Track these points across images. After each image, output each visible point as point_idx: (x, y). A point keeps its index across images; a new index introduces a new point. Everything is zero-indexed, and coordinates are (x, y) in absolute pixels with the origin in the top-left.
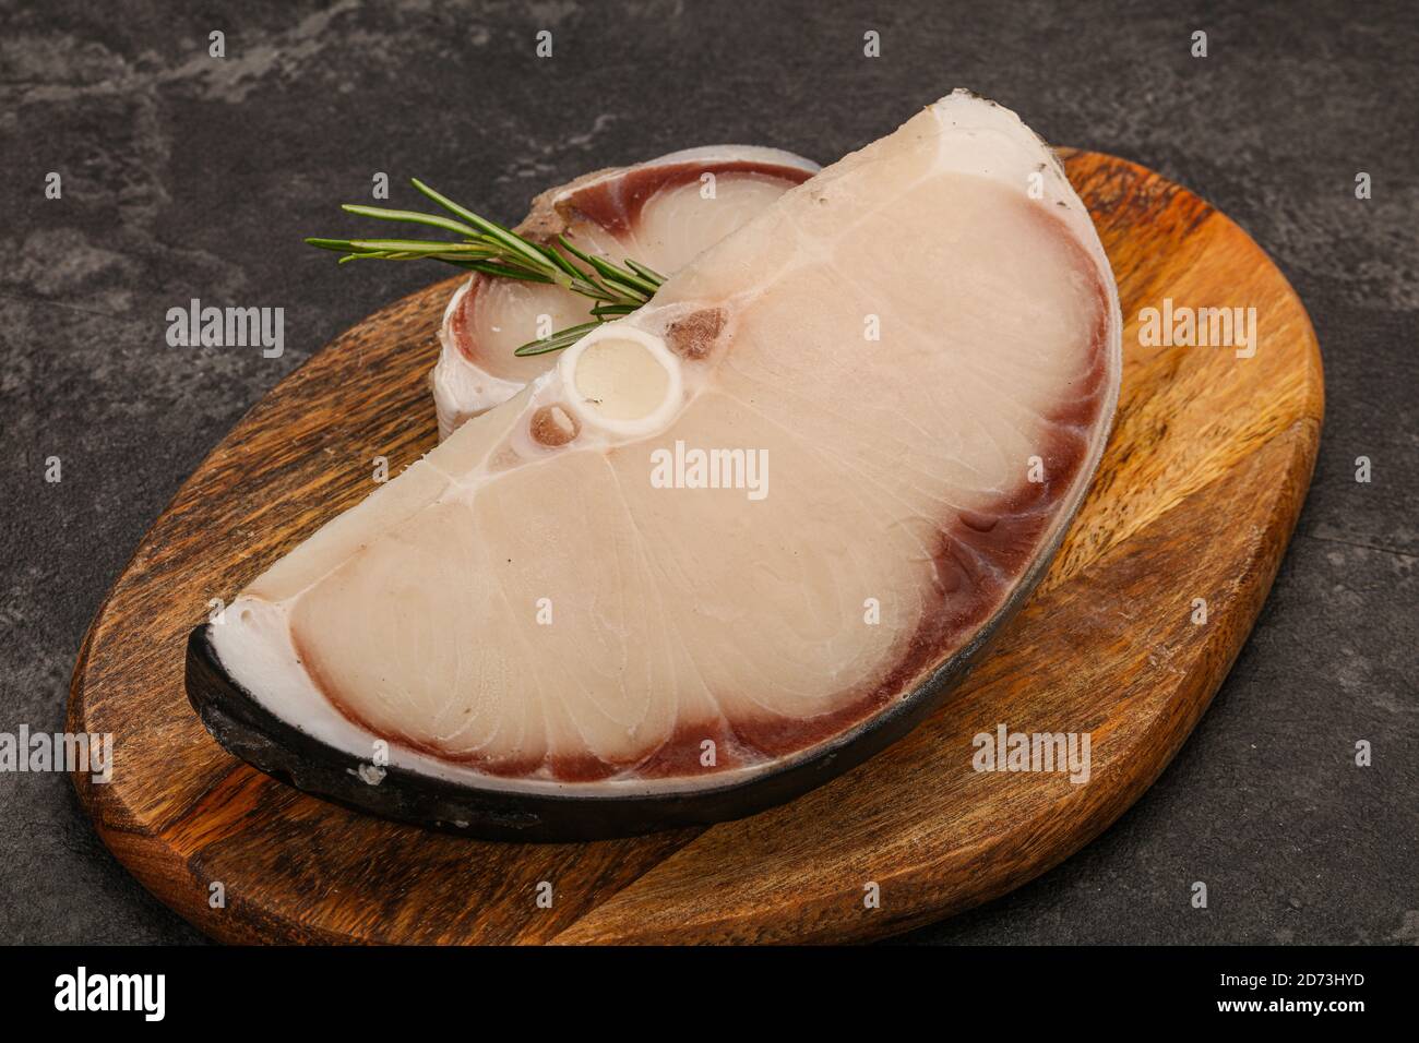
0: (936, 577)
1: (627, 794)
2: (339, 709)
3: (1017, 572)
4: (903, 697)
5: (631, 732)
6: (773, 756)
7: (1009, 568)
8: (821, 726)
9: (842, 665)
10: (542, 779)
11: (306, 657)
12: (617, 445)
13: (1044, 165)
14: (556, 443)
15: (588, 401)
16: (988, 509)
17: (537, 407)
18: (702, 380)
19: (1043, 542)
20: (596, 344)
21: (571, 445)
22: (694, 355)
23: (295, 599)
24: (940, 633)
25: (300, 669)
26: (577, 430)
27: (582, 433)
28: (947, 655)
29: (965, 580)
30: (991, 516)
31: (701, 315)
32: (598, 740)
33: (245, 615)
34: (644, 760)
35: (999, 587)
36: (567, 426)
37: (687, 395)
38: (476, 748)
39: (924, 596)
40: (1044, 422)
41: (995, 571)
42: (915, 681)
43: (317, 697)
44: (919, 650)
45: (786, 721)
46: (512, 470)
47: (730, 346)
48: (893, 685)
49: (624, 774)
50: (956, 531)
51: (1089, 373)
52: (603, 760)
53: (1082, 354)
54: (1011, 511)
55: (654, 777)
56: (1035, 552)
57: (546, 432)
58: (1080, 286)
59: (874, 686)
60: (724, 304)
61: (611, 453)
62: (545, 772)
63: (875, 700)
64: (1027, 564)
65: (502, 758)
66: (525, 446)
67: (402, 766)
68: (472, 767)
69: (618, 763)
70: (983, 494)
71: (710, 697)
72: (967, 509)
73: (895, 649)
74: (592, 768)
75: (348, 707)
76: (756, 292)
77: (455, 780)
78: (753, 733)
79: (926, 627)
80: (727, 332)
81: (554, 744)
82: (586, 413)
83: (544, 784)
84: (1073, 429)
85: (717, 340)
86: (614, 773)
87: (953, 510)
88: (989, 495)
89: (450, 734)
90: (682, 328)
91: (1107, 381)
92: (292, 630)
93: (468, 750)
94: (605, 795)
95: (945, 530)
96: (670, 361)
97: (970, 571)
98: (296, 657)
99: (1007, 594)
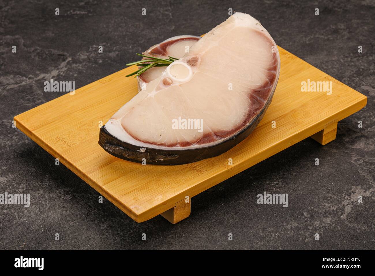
0: (250, 102)
1: (195, 148)
2: (134, 138)
3: (266, 99)
4: (248, 124)
5: (194, 136)
6: (223, 137)
7: (265, 99)
8: (233, 131)
9: (234, 120)
10: (177, 147)
11: (125, 129)
12: (181, 84)
13: (257, 24)
14: (168, 85)
15: (174, 76)
16: (258, 88)
17: (163, 78)
18: (196, 70)
19: (270, 93)
20: (173, 66)
21: (172, 85)
22: (193, 65)
23: (121, 118)
24: (253, 112)
25: (125, 131)
26: (172, 82)
27: (174, 82)
28: (255, 116)
29: (256, 101)
30: (259, 89)
31: (193, 58)
32: (188, 139)
33: (111, 123)
34: (198, 141)
35: (263, 102)
36: (170, 82)
37: (193, 73)
38: (164, 142)
39: (248, 106)
40: (266, 71)
41: (262, 100)
42: (250, 121)
43: (129, 136)
44: (250, 115)
45: (226, 131)
46: (160, 91)
47: (200, 63)
48: (245, 122)
49: (194, 144)
50: (253, 93)
51: (274, 61)
52: (189, 142)
53: (272, 57)
54: (263, 88)
55: (200, 144)
56: (269, 95)
57: (166, 83)
58: (269, 45)
59: (242, 123)
60: (197, 56)
61: (180, 85)
62: (178, 145)
63: (242, 125)
64: (268, 97)
65: (169, 144)
66: (162, 86)
67: (149, 147)
68: (163, 146)
69: (193, 142)
70: (257, 86)
71: (209, 128)
72: (254, 88)
73: (244, 116)
74: (188, 144)
75: (136, 138)
76: (204, 52)
77: (160, 149)
78: (219, 134)
79: (250, 111)
80: (199, 60)
81: (179, 140)
82: (174, 79)
83: (178, 148)
84: (273, 72)
85: (198, 62)
86: (192, 144)
87: (251, 89)
88: (258, 85)
89: (158, 140)
90: (190, 61)
91: (278, 62)
92: (122, 124)
93: (162, 143)
94: (191, 149)
95: (250, 93)
96: (189, 67)
97: (257, 100)
98: (123, 129)
99: (265, 104)
